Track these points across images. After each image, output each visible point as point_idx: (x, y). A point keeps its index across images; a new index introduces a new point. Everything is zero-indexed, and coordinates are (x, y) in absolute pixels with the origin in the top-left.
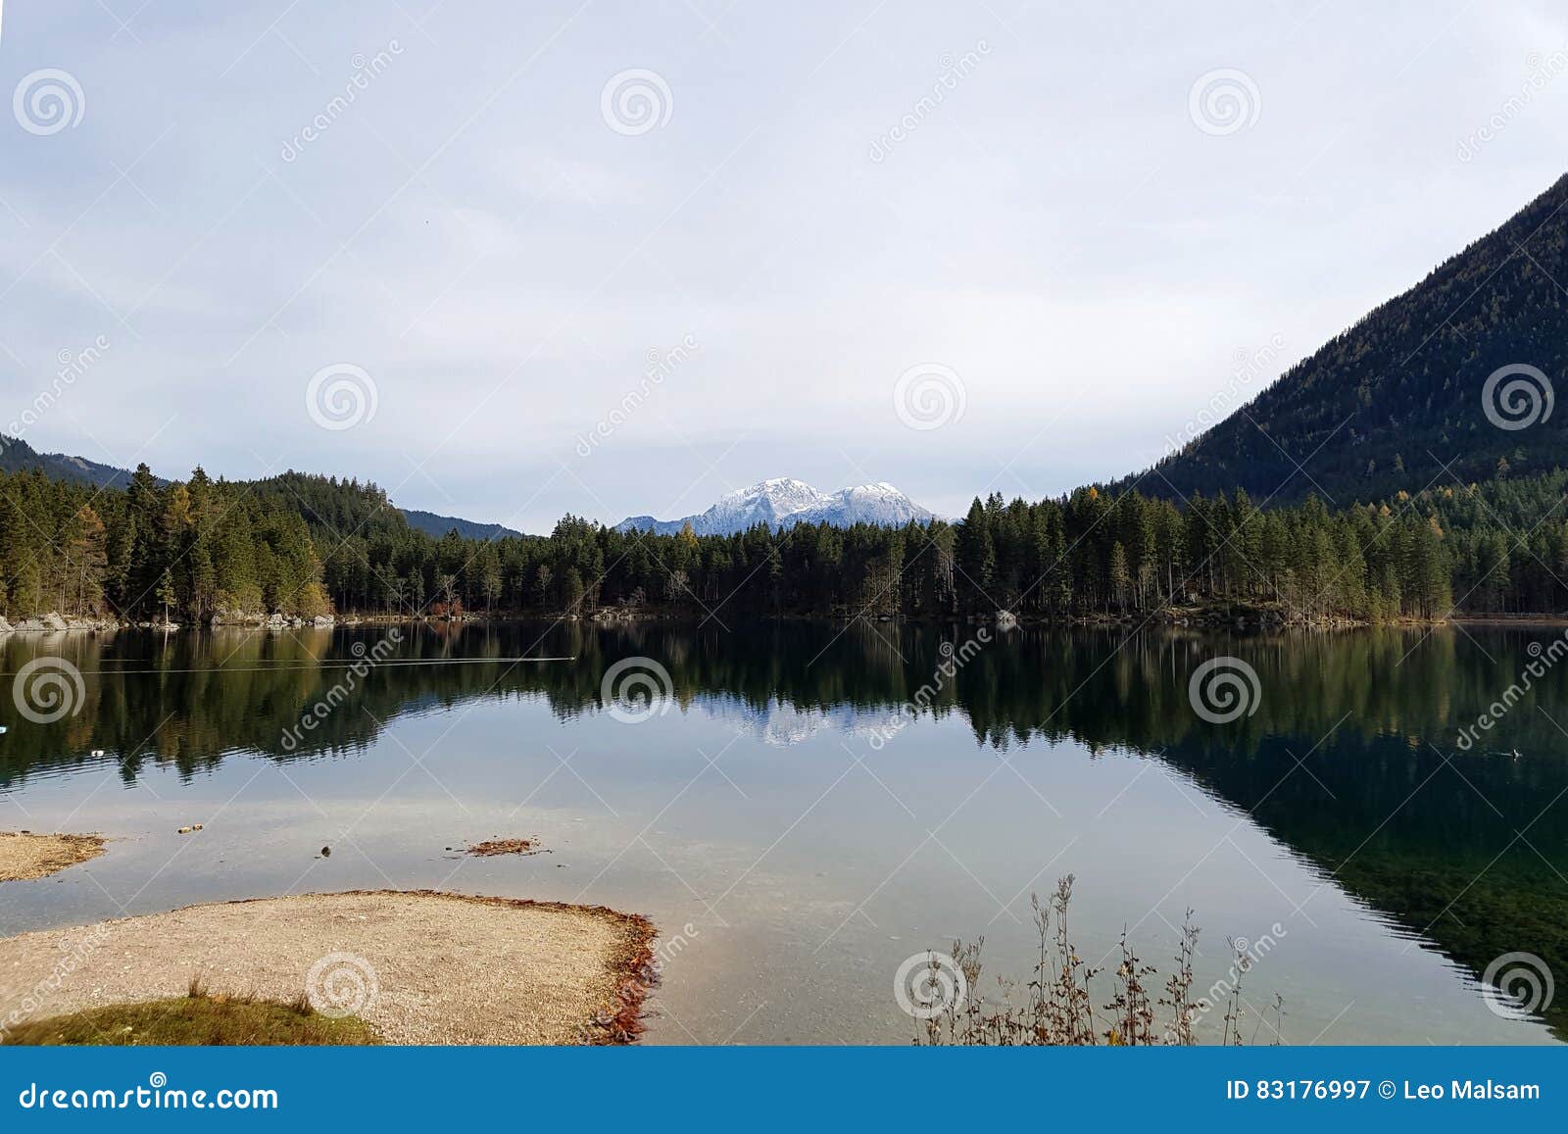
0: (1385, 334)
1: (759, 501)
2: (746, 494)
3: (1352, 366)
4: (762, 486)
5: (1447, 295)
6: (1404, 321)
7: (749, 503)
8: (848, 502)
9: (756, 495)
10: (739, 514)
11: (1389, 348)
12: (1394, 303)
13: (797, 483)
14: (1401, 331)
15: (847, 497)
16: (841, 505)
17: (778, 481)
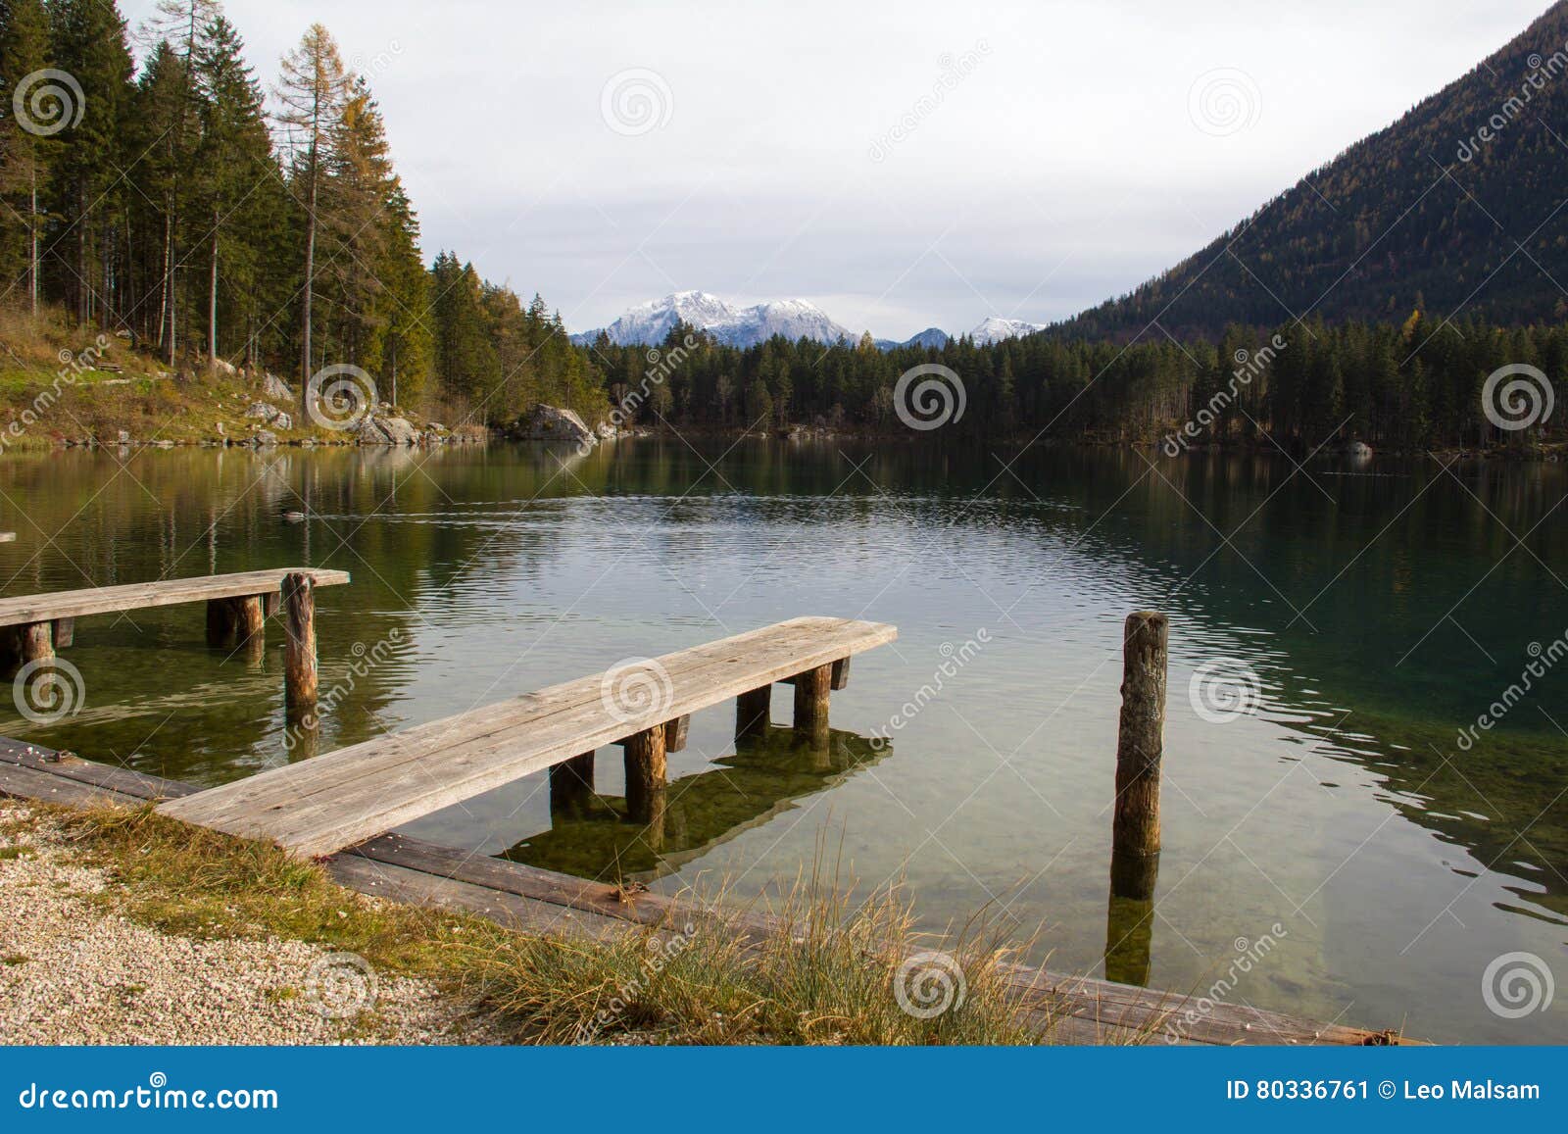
0: (1373, 170)
1: (667, 314)
2: (654, 307)
3: (1342, 199)
4: (670, 301)
5: (1434, 135)
6: (1391, 158)
7: (656, 317)
8: (763, 319)
9: (664, 308)
10: (646, 329)
11: (1381, 184)
12: (1373, 139)
13: (708, 297)
14: (1390, 168)
15: (762, 313)
16: (754, 322)
17: (688, 294)
